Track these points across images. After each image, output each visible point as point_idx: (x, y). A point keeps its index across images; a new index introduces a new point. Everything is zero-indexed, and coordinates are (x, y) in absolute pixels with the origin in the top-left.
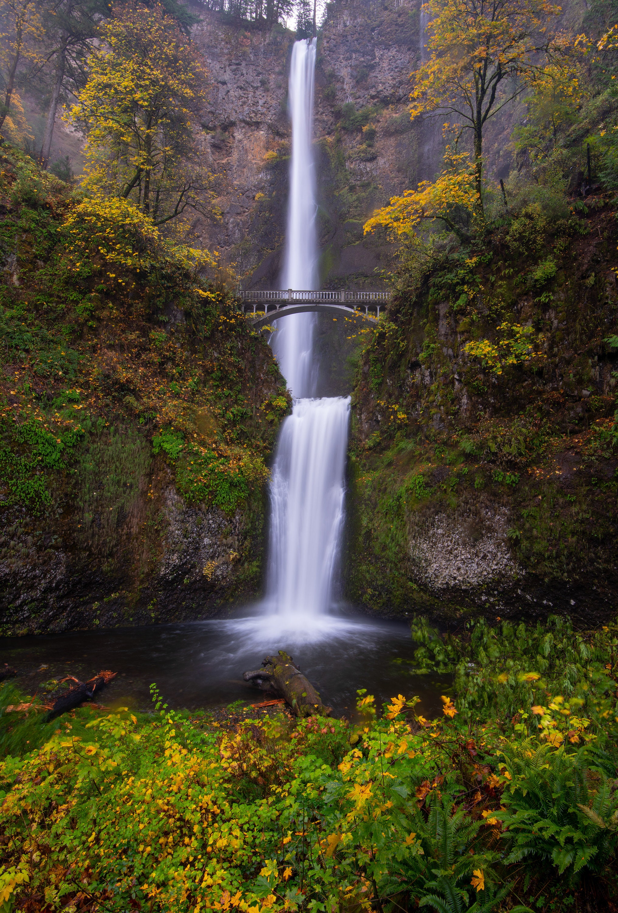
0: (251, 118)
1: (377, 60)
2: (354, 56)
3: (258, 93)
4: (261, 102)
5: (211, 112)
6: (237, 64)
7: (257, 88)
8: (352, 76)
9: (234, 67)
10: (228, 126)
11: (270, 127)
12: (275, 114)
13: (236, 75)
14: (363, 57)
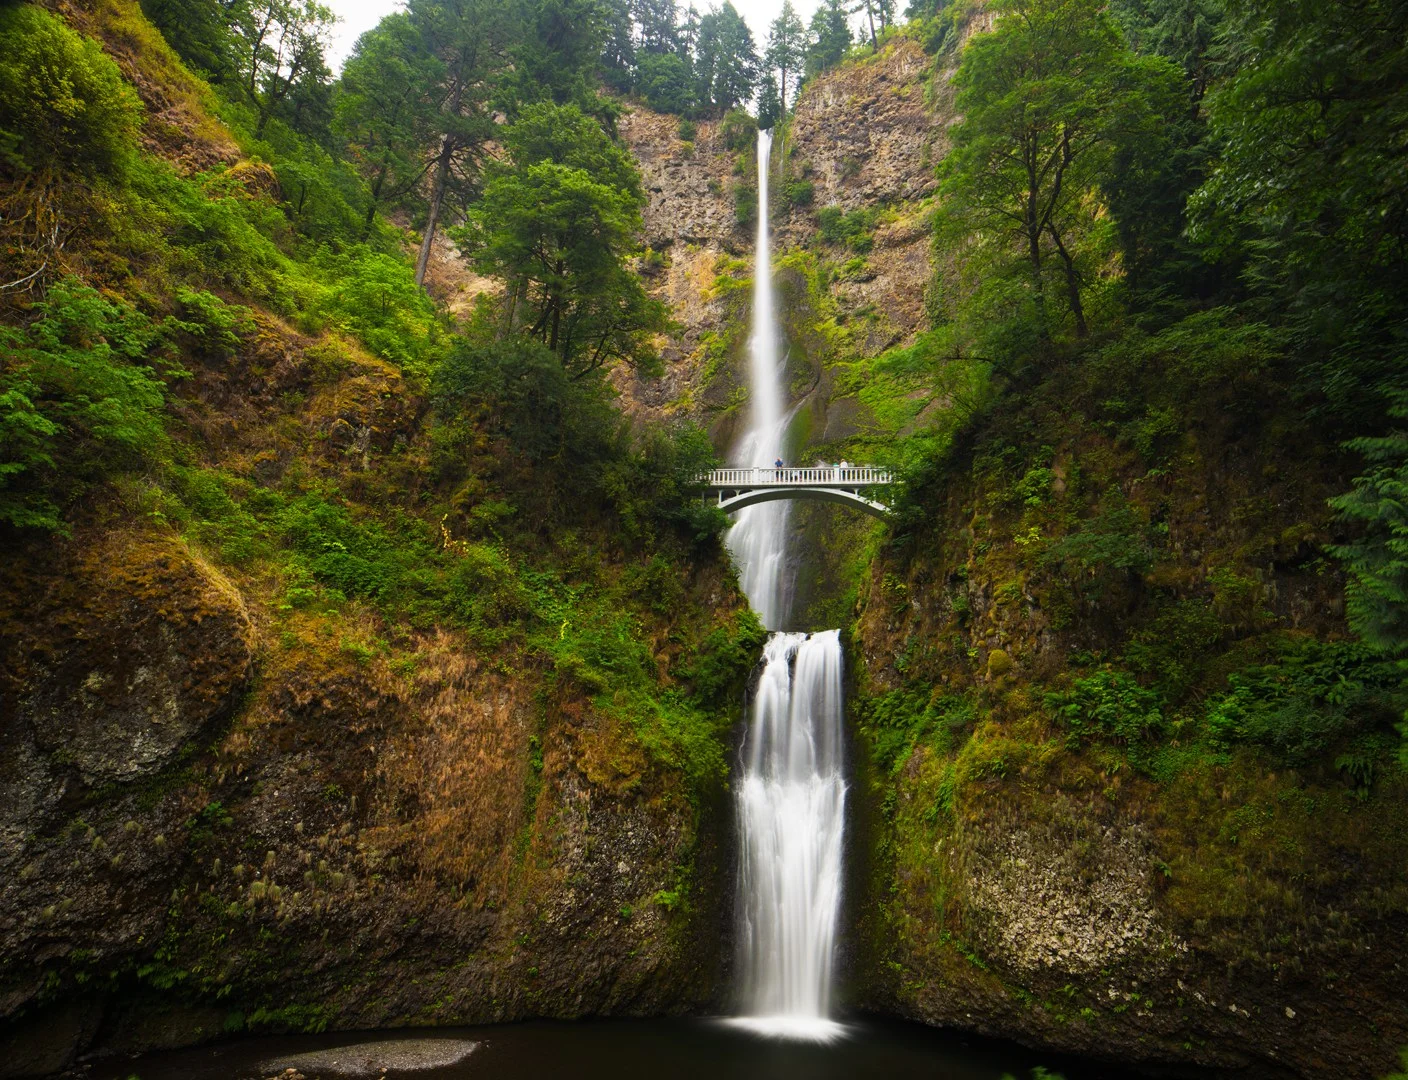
0: (694, 233)
1: (873, 147)
2: (839, 144)
3: (704, 200)
4: (709, 212)
6: (676, 165)
7: (704, 194)
8: (837, 170)
9: (672, 169)
10: (664, 245)
11: (721, 243)
12: (728, 227)
13: (674, 179)
14: (853, 144)
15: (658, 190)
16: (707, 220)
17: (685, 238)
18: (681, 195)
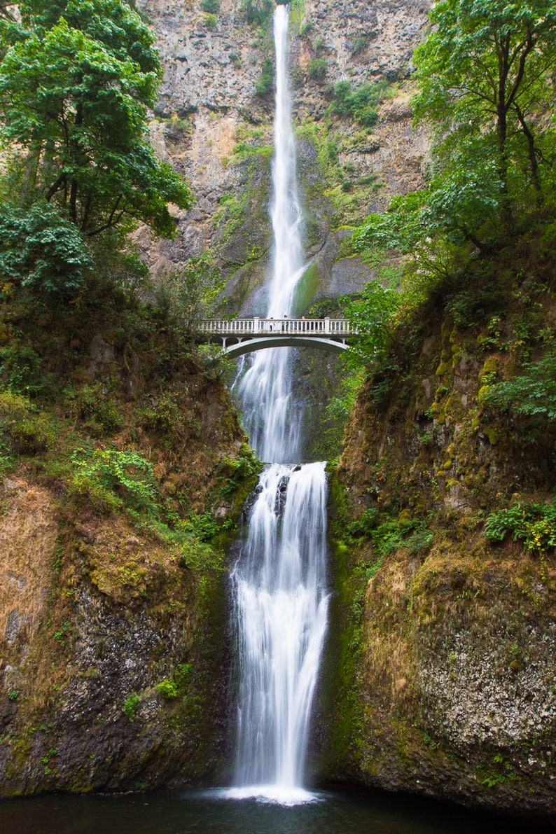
0: (217, 102)
1: (379, 27)
2: (349, 22)
3: (226, 71)
4: (230, 83)
5: (166, 95)
6: (200, 36)
7: (225, 65)
8: (347, 47)
9: (196, 40)
10: (188, 112)
11: (241, 113)
12: (247, 97)
13: (198, 49)
14: (362, 23)
15: (183, 60)
16: (228, 90)
17: (208, 106)
18: (205, 65)
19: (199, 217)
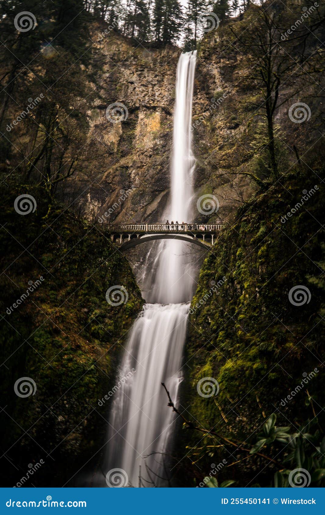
0: (150, 104)
1: (238, 62)
2: (222, 60)
4: (157, 94)
6: (141, 71)
7: (155, 85)
8: (220, 73)
9: (139, 73)
10: (135, 110)
11: (163, 109)
12: (167, 101)
13: (140, 77)
14: (228, 61)
15: (132, 83)
16: (156, 97)
17: (145, 106)
18: (144, 86)
19: (139, 165)
